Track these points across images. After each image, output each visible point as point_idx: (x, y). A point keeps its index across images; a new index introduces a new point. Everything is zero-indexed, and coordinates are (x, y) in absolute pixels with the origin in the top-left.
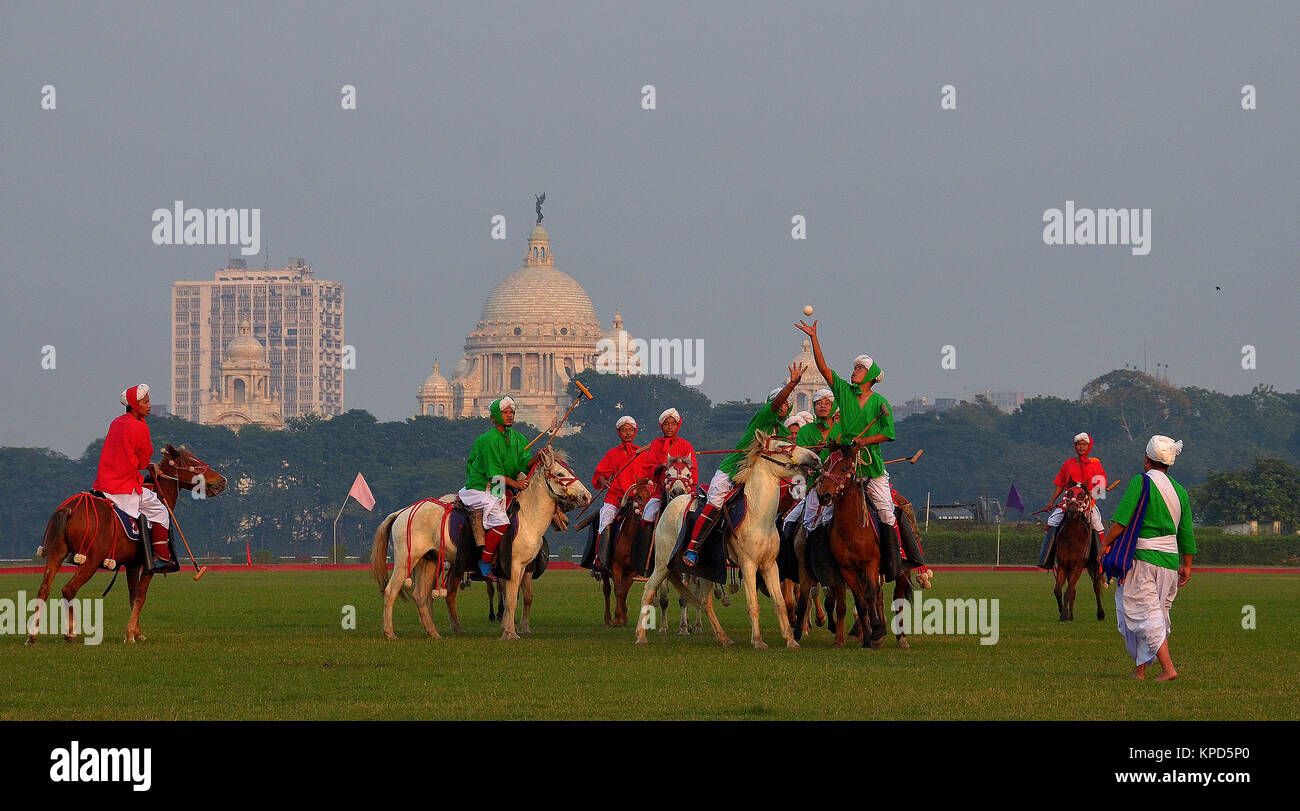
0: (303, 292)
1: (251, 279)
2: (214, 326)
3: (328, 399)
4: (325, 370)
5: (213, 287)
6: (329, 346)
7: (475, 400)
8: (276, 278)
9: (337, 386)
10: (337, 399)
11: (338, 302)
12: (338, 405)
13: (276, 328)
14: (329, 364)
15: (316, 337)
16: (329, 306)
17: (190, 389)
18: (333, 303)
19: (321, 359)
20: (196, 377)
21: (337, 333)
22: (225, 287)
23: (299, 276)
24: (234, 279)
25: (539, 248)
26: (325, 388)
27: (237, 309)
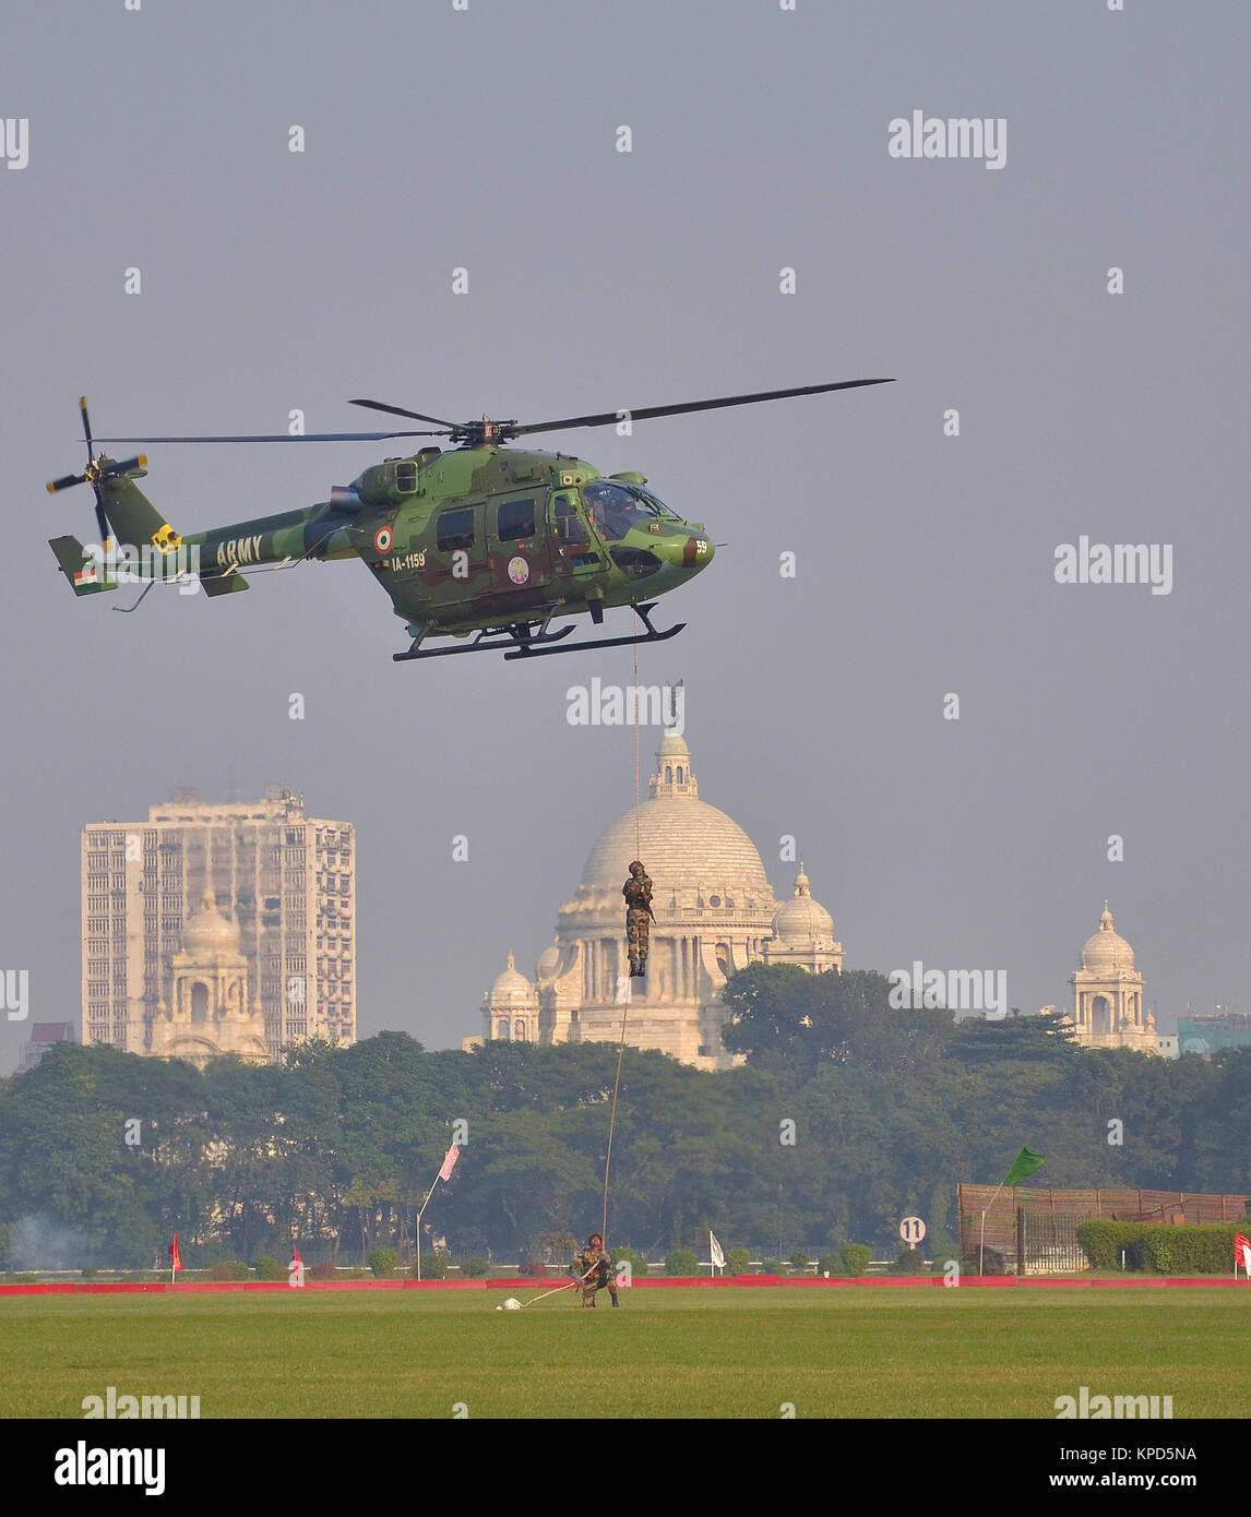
0: (290, 838)
1: (207, 819)
2: (149, 895)
3: (331, 1011)
4: (325, 965)
5: (147, 832)
6: (332, 925)
7: (574, 1013)
8: (246, 818)
9: (346, 990)
10: (346, 1012)
11: (346, 853)
12: (347, 1021)
13: (246, 897)
14: (333, 954)
15: (313, 912)
16: (332, 861)
17: (111, 998)
18: (338, 857)
19: (319, 945)
20: (121, 979)
21: (344, 904)
22: (165, 832)
23: (283, 812)
24: (181, 818)
25: (674, 767)
26: (326, 993)
27: (186, 865)
